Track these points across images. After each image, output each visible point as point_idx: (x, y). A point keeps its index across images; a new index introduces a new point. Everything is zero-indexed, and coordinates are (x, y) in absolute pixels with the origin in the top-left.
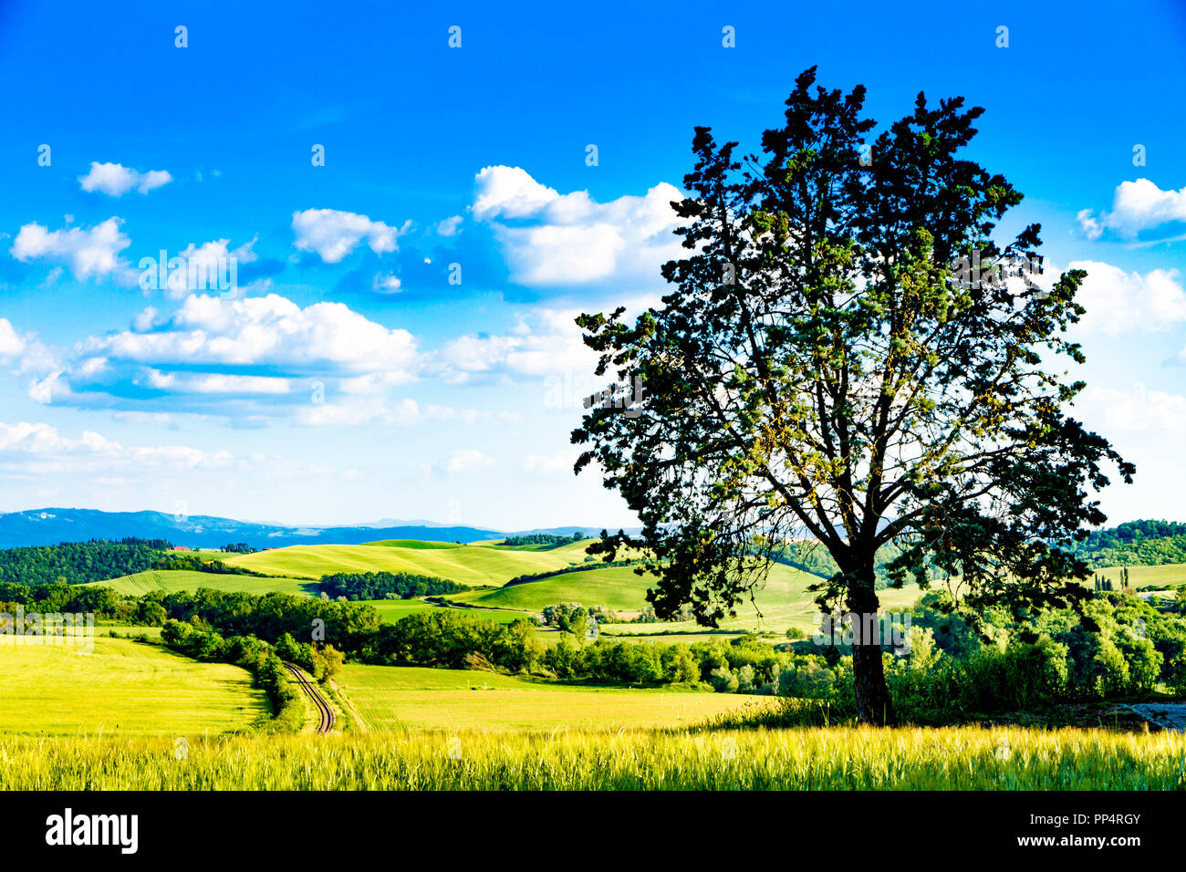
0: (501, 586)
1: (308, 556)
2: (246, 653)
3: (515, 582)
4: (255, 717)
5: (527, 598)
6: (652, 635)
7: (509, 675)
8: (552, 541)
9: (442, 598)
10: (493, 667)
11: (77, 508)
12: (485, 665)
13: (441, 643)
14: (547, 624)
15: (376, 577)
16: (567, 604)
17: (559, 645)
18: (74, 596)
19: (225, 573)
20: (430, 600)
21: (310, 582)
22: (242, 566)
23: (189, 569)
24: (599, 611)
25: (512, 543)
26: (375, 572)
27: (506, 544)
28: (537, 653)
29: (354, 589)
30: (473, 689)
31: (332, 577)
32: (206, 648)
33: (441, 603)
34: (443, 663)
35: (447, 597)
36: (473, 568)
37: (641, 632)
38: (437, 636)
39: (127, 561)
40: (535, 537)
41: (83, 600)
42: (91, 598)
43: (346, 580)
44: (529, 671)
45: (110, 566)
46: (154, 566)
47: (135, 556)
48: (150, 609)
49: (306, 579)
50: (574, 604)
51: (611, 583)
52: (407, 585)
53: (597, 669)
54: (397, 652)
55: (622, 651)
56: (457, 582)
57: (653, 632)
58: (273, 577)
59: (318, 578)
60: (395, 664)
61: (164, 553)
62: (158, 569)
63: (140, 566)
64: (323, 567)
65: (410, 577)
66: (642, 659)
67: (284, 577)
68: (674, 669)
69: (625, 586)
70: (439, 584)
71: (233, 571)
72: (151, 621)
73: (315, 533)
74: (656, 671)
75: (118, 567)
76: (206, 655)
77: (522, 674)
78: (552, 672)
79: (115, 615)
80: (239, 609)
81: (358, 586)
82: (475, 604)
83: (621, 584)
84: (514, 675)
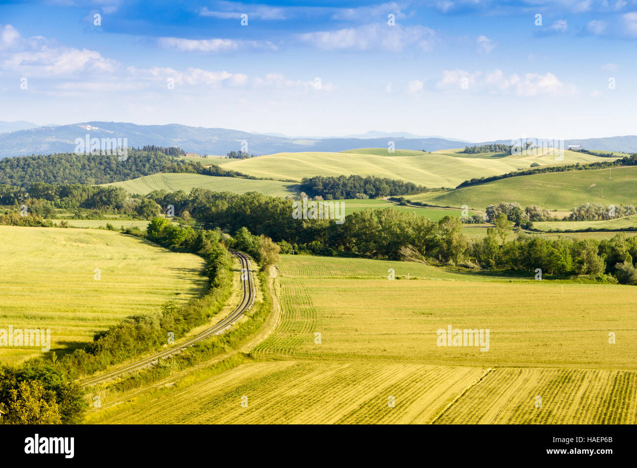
0: (454, 187)
1: (291, 162)
2: (207, 244)
3: (465, 184)
4: (186, 302)
5: (475, 199)
6: (577, 231)
7: (438, 266)
8: (505, 150)
9: (402, 198)
10: (424, 258)
11: (115, 122)
12: (417, 257)
13: (380, 237)
14: (488, 221)
15: (348, 180)
16: (507, 204)
17: (485, 240)
18: (91, 194)
19: (221, 175)
20: (392, 200)
21: (293, 184)
22: (236, 170)
23: (191, 172)
24: (535, 210)
25: (470, 151)
26: (348, 175)
27: (465, 152)
28: (463, 247)
29: (329, 190)
30: (397, 278)
31: (311, 180)
32: (177, 240)
33: (401, 202)
34: (383, 254)
35: (406, 197)
36: (433, 173)
37: (568, 228)
38: (378, 231)
39: (144, 166)
40: (490, 146)
41: (98, 198)
42: (105, 196)
43: (322, 182)
44: (456, 262)
45: (130, 169)
46: (163, 170)
47: (151, 161)
48: (148, 206)
49: (289, 181)
50: (512, 204)
51: (548, 186)
52: (374, 187)
53: (515, 261)
54: (344, 244)
55: (536, 246)
56: (417, 184)
57: (578, 229)
58: (261, 179)
59: (299, 180)
60: (341, 255)
61: (175, 158)
62: (164, 172)
63: (154, 169)
64: (305, 171)
65: (377, 180)
66: (553, 253)
67: (271, 179)
68: (581, 263)
69: (560, 189)
70: (402, 186)
71: (228, 174)
72: (149, 216)
73: (312, 143)
74: (566, 264)
75: (137, 170)
76: (177, 246)
77: (450, 265)
78: (476, 264)
79: (122, 211)
80: (217, 206)
81: (332, 187)
82: (429, 204)
83: (557, 187)
84: (442, 266)
